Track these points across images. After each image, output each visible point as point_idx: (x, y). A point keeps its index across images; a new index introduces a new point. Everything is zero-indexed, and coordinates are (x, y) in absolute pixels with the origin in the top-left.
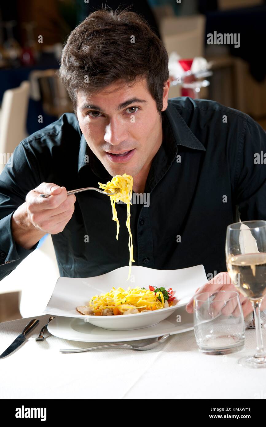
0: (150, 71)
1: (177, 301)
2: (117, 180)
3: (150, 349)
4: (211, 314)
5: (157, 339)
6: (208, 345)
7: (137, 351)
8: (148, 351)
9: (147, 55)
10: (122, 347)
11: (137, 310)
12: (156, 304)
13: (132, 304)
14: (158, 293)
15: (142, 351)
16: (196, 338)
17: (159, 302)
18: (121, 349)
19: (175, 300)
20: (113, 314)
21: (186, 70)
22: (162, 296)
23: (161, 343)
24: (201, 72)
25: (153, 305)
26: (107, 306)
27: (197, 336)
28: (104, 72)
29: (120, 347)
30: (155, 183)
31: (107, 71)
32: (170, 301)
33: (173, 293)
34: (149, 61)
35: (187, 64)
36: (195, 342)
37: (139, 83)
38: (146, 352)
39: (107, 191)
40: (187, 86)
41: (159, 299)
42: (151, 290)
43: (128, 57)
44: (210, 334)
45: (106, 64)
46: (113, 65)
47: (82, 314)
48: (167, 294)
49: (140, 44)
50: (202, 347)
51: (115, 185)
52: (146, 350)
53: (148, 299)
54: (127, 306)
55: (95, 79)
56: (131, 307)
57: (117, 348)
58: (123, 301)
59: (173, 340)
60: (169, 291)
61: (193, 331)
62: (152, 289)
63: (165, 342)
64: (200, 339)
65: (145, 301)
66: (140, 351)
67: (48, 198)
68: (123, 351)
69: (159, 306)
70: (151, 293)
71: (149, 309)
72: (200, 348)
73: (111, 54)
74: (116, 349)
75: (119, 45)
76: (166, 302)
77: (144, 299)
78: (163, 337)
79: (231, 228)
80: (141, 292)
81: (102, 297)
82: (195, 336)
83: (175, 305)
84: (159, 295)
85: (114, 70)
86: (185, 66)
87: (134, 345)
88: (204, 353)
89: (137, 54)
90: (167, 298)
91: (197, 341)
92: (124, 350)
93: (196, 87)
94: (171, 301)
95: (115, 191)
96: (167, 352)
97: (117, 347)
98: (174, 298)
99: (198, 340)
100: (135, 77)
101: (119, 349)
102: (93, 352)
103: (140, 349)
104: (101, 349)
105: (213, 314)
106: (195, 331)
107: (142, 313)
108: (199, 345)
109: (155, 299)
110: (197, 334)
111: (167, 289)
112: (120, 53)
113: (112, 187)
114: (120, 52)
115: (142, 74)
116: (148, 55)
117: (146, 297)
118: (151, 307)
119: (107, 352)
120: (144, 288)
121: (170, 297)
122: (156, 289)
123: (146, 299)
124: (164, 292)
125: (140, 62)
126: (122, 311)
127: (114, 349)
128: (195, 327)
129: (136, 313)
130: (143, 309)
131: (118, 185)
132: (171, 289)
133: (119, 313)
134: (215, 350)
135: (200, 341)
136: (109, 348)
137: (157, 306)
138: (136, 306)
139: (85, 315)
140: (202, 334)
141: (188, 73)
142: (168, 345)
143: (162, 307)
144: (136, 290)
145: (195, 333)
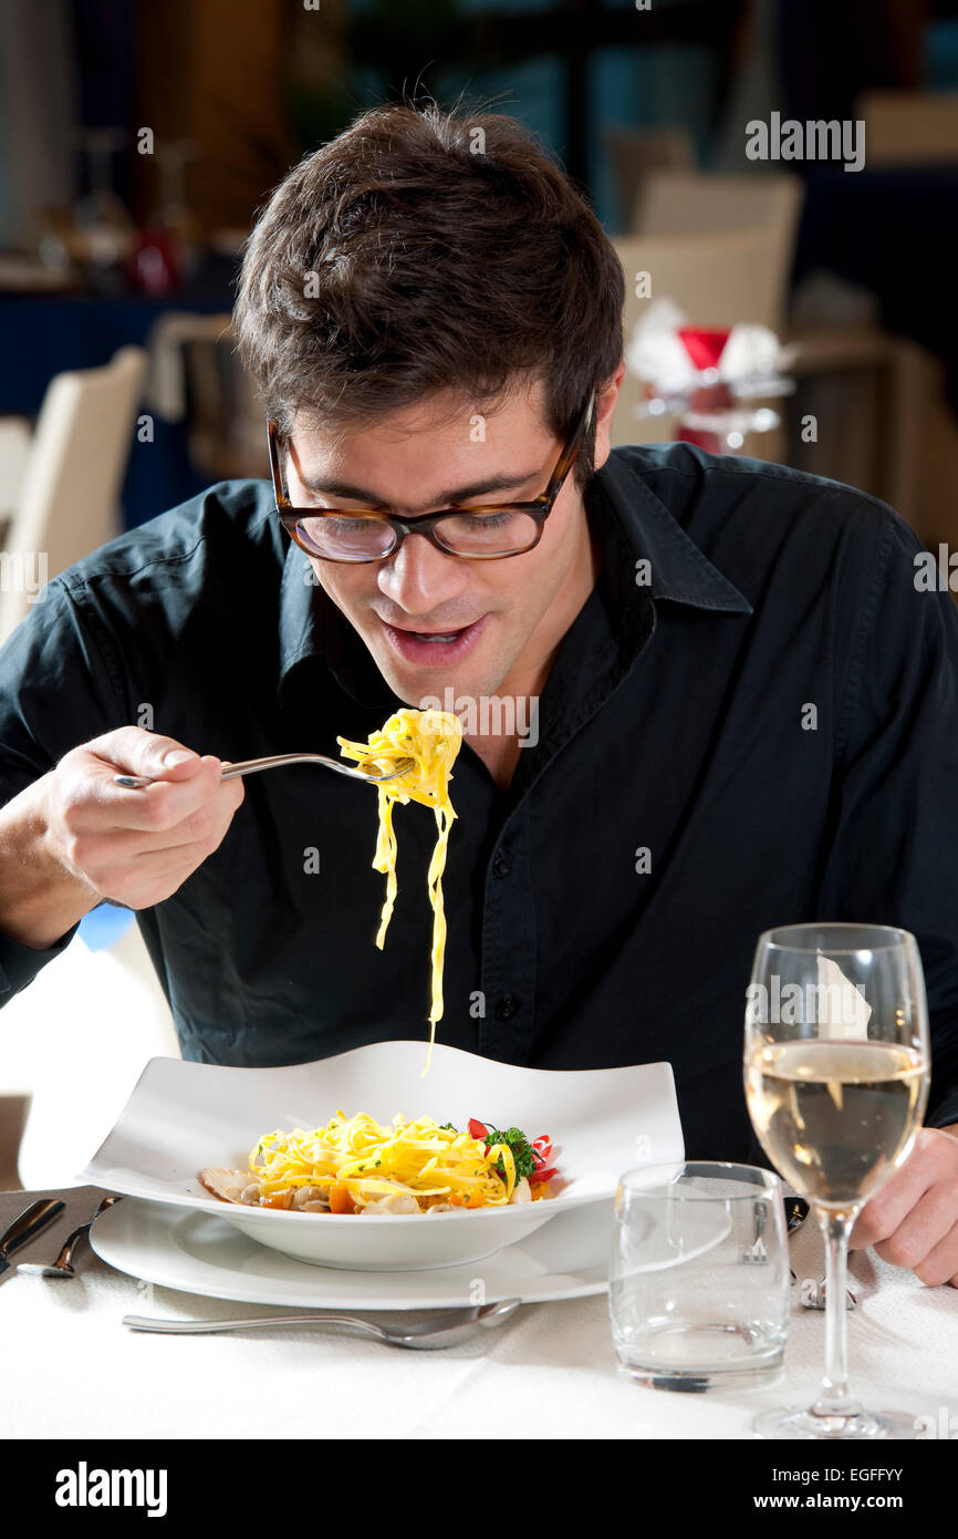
0: (558, 353)
1: (563, 1185)
2: (404, 729)
3: (445, 1348)
4: (676, 1242)
5: (475, 1313)
6: (654, 1353)
7: (396, 1351)
8: (437, 1353)
9: (553, 294)
10: (345, 1330)
11: (415, 1203)
12: (485, 1187)
13: (401, 1180)
14: (496, 1149)
15: (414, 1352)
16: (614, 1323)
17: (496, 1181)
18: (344, 1338)
19: (557, 1181)
20: (327, 1210)
21: (700, 365)
22: (509, 1159)
23: (484, 1330)
24: (754, 376)
25: (473, 1190)
26: (309, 1177)
27: (615, 1316)
28: (395, 360)
29: (338, 1329)
30: (568, 733)
31: (407, 357)
32: (538, 1180)
33: (551, 1154)
34: (558, 315)
35: (708, 345)
36: (608, 1337)
37: (517, 398)
38: (429, 1357)
39: (369, 767)
40: (696, 421)
41: (498, 1172)
42: (475, 1137)
43: (484, 307)
44: (665, 1313)
45: (408, 331)
46: (428, 337)
47: (218, 1197)
48: (528, 1156)
49: (531, 254)
50: (630, 1359)
51: (397, 747)
52: (431, 1349)
53: (458, 1167)
54: (379, 1182)
55: (362, 380)
56: (393, 1189)
57: (329, 1333)
58: (370, 1164)
59: (530, 1325)
60: (538, 1146)
61: (603, 1297)
62: (477, 1130)
63: (501, 1326)
64: (628, 1330)
65: (447, 1171)
66: (408, 1351)
67: (145, 791)
68: (350, 1343)
69: (495, 1195)
70: (469, 1146)
71: (458, 1203)
72: (623, 1360)
73: (427, 291)
74: (324, 1336)
75: (456, 259)
76: (524, 1182)
77: (444, 1164)
78: (496, 1308)
79: (774, 942)
80: (436, 1138)
81: (299, 1142)
82: (611, 1315)
83: (553, 1197)
84: (501, 1156)
85: (431, 356)
86: (701, 350)
87: (393, 1326)
88: (637, 1379)
89: (517, 292)
90: (528, 1170)
91: (617, 1335)
92: (351, 1340)
93: (729, 431)
94: (541, 1183)
95: (397, 768)
96: (506, 1363)
97: (330, 1328)
98: (554, 1171)
99: (619, 1332)
100: (503, 382)
101: (334, 1337)
102: (241, 1337)
103: (411, 1345)
104: (271, 1331)
105: (681, 1241)
106: (613, 1299)
107: (431, 1214)
108: (620, 1348)
109: (483, 1169)
110: (620, 1310)
111: (531, 1140)
112: (457, 290)
113: (387, 755)
114: (457, 283)
115: (531, 365)
116: (557, 295)
117: (453, 1158)
118: (466, 1196)
119: (291, 1343)
120: (450, 1126)
121: (539, 1168)
122: (491, 1131)
123: (452, 1164)
124: (519, 1147)
125: (527, 324)
126: (359, 1200)
127: (317, 1335)
128: (612, 1285)
129: (412, 1213)
130: (439, 1199)
131: (407, 743)
132: (545, 1138)
133: (348, 1207)
134: (677, 1373)
135: (625, 1335)
136: (299, 1330)
137: (489, 1193)
138: (413, 1187)
139: (227, 1201)
140: (634, 1312)
141: (709, 378)
142: (513, 1340)
143: (506, 1200)
144: (420, 1128)
145: (610, 1305)
